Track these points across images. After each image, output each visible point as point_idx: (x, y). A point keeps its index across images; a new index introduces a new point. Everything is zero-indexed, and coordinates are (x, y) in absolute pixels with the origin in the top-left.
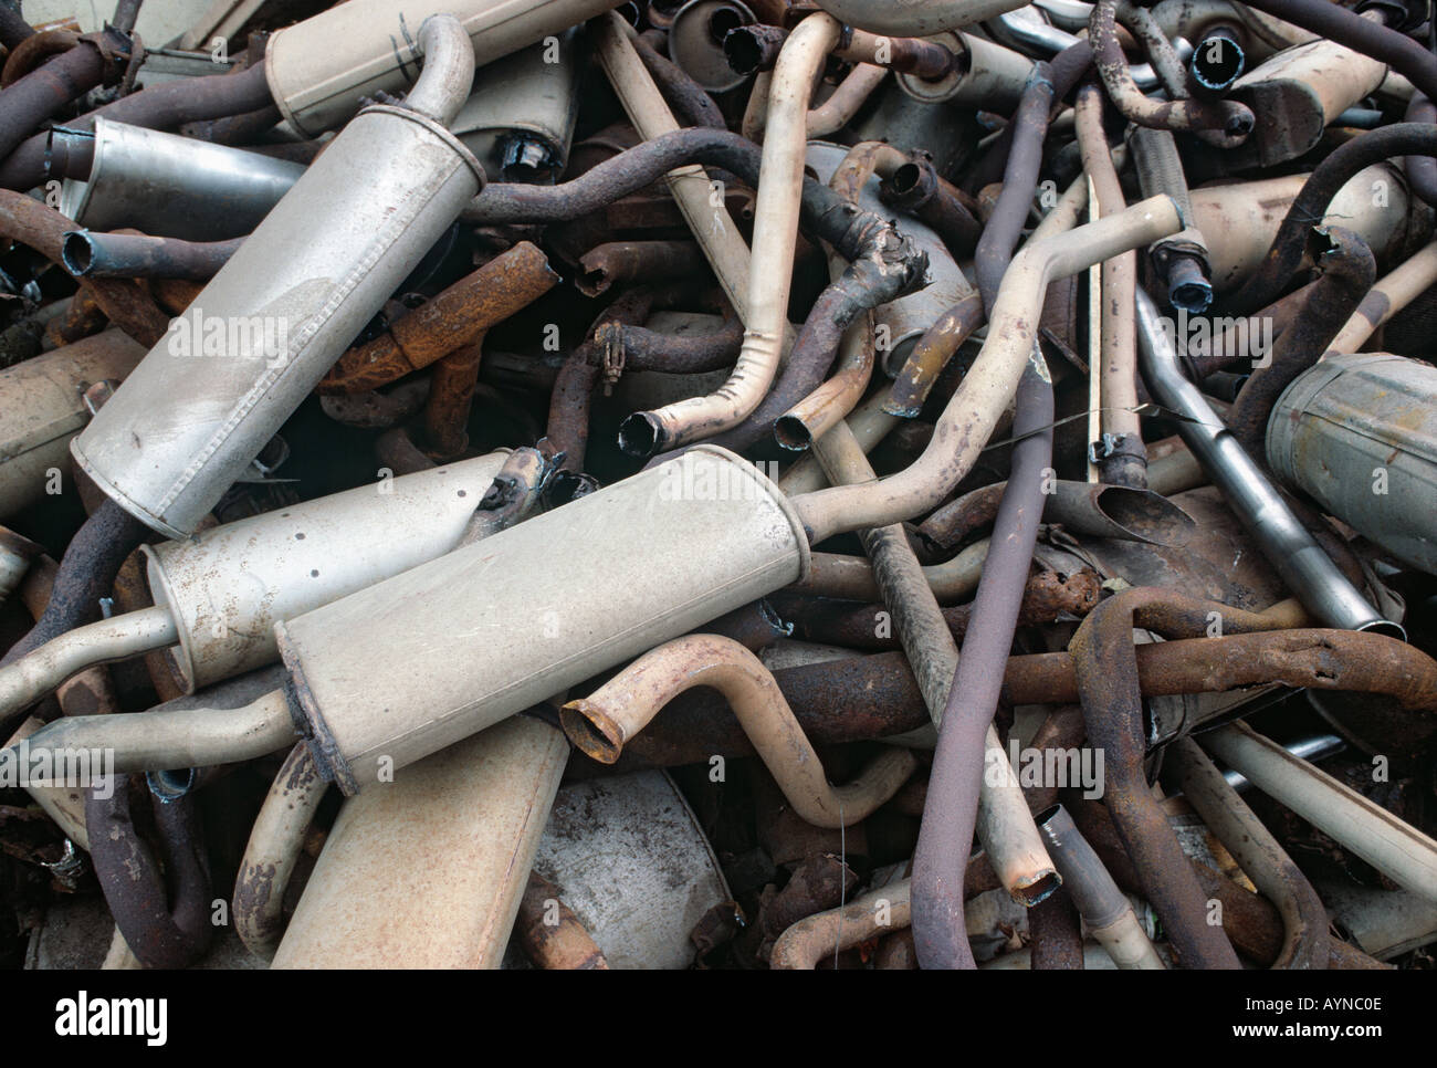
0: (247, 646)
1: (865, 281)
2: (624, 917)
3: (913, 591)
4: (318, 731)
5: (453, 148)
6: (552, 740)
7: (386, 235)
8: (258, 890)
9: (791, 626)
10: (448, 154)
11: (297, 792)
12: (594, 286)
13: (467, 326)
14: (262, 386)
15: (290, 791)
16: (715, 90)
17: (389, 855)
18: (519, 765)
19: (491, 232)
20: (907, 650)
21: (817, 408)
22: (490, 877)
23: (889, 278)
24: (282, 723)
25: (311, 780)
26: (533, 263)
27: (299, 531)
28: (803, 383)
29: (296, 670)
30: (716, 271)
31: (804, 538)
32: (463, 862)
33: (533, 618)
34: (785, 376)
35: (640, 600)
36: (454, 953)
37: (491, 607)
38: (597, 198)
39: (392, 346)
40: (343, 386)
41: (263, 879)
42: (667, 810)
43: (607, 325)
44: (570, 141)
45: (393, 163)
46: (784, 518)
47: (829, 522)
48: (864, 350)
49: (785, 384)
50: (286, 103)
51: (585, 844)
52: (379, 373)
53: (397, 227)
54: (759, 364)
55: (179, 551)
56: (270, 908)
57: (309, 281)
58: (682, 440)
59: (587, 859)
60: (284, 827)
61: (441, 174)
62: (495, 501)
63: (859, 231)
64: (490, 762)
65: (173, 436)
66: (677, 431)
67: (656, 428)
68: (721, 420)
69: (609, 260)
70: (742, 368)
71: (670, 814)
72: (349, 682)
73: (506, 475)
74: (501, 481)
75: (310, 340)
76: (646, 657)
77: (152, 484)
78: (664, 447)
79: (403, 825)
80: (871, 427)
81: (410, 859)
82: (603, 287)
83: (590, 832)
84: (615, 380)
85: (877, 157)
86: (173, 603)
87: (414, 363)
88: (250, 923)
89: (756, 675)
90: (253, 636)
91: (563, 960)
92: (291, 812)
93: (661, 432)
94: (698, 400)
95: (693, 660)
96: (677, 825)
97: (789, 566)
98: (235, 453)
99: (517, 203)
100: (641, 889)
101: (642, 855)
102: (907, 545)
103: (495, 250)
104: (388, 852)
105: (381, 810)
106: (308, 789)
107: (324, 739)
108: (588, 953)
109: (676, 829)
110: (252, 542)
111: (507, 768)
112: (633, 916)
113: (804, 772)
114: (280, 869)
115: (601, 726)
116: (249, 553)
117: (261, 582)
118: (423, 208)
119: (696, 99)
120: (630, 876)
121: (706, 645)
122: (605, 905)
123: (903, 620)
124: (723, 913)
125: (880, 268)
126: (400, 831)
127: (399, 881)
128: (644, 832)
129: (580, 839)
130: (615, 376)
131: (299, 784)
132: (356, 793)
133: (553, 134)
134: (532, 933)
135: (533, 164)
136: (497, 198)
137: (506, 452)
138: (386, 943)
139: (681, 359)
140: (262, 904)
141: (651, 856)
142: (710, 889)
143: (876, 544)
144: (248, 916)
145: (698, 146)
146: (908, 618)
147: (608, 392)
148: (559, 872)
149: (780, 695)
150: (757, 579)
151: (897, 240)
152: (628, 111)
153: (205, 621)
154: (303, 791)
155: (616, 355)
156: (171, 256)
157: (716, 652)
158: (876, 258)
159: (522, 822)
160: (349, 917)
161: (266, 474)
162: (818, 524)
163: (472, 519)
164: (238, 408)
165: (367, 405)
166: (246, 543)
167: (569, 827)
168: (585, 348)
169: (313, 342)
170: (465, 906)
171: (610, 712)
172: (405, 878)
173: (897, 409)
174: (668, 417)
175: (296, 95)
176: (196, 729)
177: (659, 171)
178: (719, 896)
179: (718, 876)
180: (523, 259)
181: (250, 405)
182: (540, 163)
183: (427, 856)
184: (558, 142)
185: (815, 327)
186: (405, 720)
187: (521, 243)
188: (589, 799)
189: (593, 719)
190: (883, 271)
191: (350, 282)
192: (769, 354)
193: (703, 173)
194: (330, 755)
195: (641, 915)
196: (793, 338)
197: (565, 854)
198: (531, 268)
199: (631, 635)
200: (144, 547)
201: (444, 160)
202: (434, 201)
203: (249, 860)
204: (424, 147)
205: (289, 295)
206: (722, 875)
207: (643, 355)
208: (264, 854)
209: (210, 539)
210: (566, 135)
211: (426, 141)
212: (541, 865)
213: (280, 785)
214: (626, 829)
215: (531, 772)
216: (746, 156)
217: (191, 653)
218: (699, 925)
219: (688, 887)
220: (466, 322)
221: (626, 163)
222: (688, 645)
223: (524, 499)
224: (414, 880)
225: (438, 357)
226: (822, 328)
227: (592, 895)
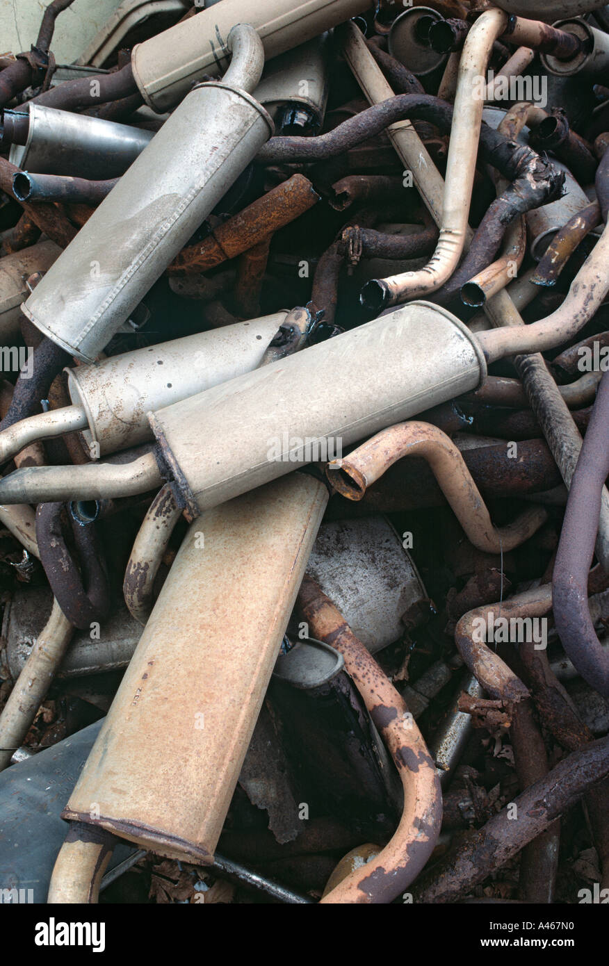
0: (129, 430)
1: (521, 193)
2: (360, 605)
3: (551, 399)
4: (176, 475)
5: (254, 106)
6: (318, 488)
7: (212, 165)
8: (138, 578)
9: (472, 419)
10: (251, 111)
11: (161, 519)
12: (341, 204)
13: (261, 230)
14: (136, 264)
15: (157, 518)
16: (419, 74)
17: (219, 556)
18: (298, 504)
19: (276, 169)
20: (547, 436)
21: (488, 278)
22: (282, 570)
23: (538, 190)
24: (153, 473)
25: (170, 511)
26: (303, 187)
27: (159, 360)
28: (479, 263)
29: (162, 438)
30: (421, 193)
31: (483, 358)
32: (265, 560)
33: (309, 407)
34: (467, 258)
35: (377, 396)
36: (260, 616)
37: (282, 400)
38: (344, 144)
39: (214, 243)
40: (184, 270)
41: (142, 571)
42: (387, 541)
43: (350, 228)
44: (324, 110)
45: (216, 118)
46: (470, 345)
47: (499, 349)
48: (519, 241)
49: (467, 265)
50: (145, 89)
51: (336, 560)
52: (205, 261)
53: (219, 160)
54: (450, 251)
55: (87, 371)
56: (146, 589)
57: (164, 196)
58: (401, 299)
59: (337, 568)
60: (154, 539)
61: (246, 124)
62: (281, 341)
63: (518, 160)
64: (280, 501)
65: (83, 296)
66: (398, 292)
67: (384, 289)
68: (425, 287)
69: (351, 186)
70: (438, 253)
71: (388, 543)
72: (194, 446)
73: (288, 324)
74: (284, 328)
75: (165, 234)
76: (380, 434)
77: (71, 327)
78: (390, 303)
79: (227, 539)
80: (523, 294)
81: (231, 558)
82: (346, 205)
83: (339, 552)
84: (355, 263)
85: (528, 113)
86: (85, 403)
87: (228, 254)
88: (133, 598)
89: (449, 449)
90: (133, 424)
91: (324, 627)
92: (157, 531)
93: (388, 292)
94: (410, 273)
95: (410, 437)
96: (393, 550)
97: (473, 376)
98: (121, 308)
99: (292, 148)
100: (371, 588)
101: (372, 569)
102: (547, 370)
103: (278, 181)
104: (217, 555)
105: (213, 530)
106: (168, 517)
107: (180, 480)
108: (340, 623)
109: (392, 553)
110: (131, 366)
111: (291, 504)
112: (366, 604)
113: (477, 515)
114: (151, 565)
115: (352, 475)
116: (129, 373)
117: (137, 391)
118: (235, 147)
119: (407, 79)
120: (364, 580)
121: (419, 427)
122: (348, 597)
123: (545, 417)
124: (421, 605)
125: (532, 184)
126: (225, 542)
127: (225, 571)
128: (373, 553)
129: (333, 556)
130: (355, 260)
131: (163, 514)
132: (200, 515)
133: (314, 103)
134: (305, 610)
135: (301, 124)
136: (279, 146)
137: (285, 312)
138: (218, 608)
139: (398, 250)
140: (141, 586)
141: (377, 569)
142: (414, 590)
143: (526, 370)
144: (132, 594)
145: (410, 106)
146: (548, 416)
147: (350, 272)
148: (320, 575)
149: (464, 463)
150: (453, 384)
151: (543, 165)
152: (363, 88)
153: (104, 414)
154: (165, 518)
155: (356, 247)
156: (77, 188)
157: (424, 432)
158: (529, 177)
159: (300, 538)
160: (194, 593)
161: (136, 329)
162: (490, 350)
163: (266, 353)
164: (122, 278)
165: (197, 285)
166: (128, 367)
167: (325, 549)
168: (335, 246)
169: (167, 235)
170: (266, 587)
171: (358, 467)
172: (229, 570)
173: (540, 281)
174: (392, 284)
175: (151, 83)
176: (102, 475)
177: (384, 124)
178: (419, 595)
179: (419, 582)
180: (296, 184)
181: (129, 276)
182: (306, 124)
183: (242, 557)
184: (318, 109)
185: (487, 225)
186: (230, 469)
187: (295, 175)
188: (338, 532)
189: (347, 471)
190: (534, 187)
191: (189, 196)
192: (456, 244)
193: (412, 128)
194: (185, 489)
195: (371, 604)
196: (472, 235)
197: (324, 565)
198: (302, 191)
199: (371, 418)
200: (66, 369)
201: (248, 115)
202: (242, 142)
203: (133, 560)
204: (235, 107)
205: (152, 206)
206: (421, 582)
207: (374, 247)
208: (143, 555)
209: (105, 364)
210: (322, 105)
211: (237, 102)
212: (309, 571)
213: (151, 514)
214: (362, 551)
215: (306, 508)
216: (442, 111)
217: (96, 434)
218: (407, 612)
219: (400, 589)
220: (260, 228)
221: (363, 118)
222: (406, 427)
223: (299, 340)
224: (234, 570)
225: (242, 250)
226: (492, 227)
227: (340, 590)
